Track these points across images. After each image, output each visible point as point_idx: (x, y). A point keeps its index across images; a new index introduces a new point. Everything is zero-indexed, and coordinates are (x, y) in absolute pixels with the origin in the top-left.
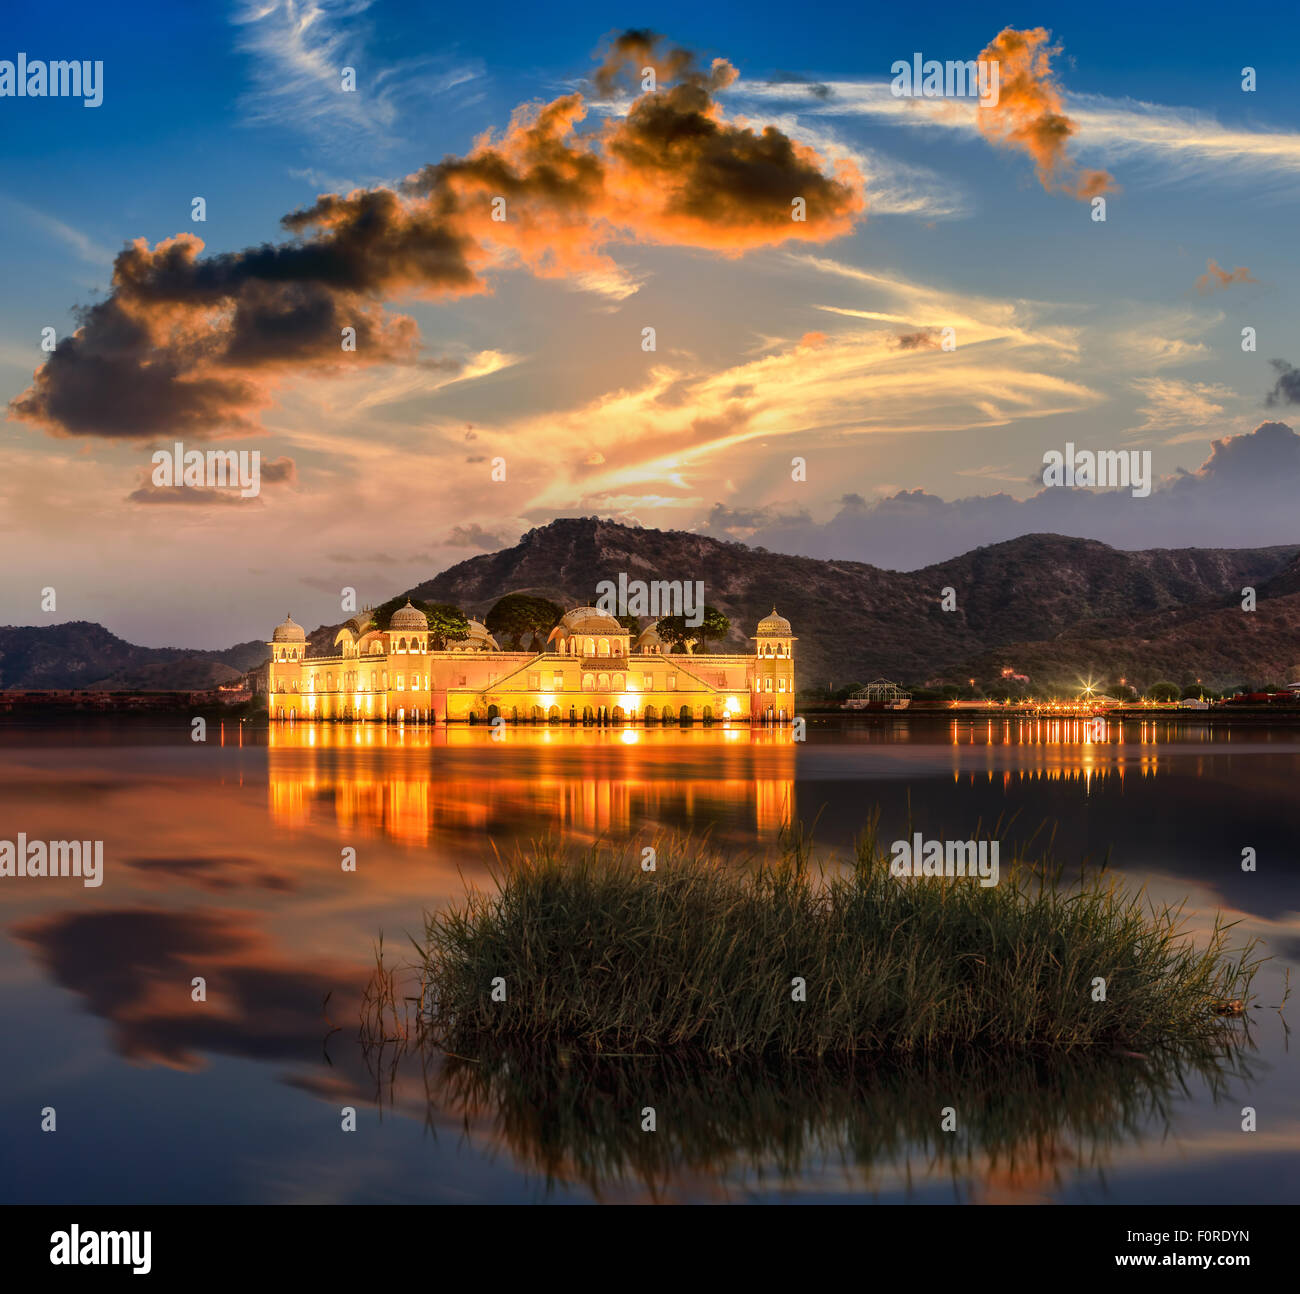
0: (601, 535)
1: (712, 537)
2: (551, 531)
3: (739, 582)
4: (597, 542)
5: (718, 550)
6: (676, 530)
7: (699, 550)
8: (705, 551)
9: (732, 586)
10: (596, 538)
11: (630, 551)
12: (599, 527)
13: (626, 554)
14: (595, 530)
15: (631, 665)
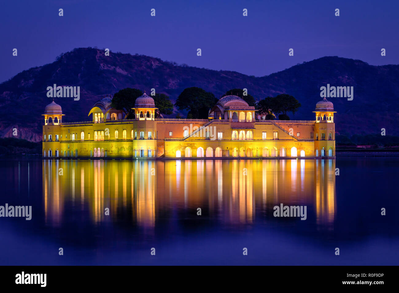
0: (100, 57)
1: (158, 58)
2: (72, 54)
3: (174, 82)
4: (97, 61)
5: (162, 65)
6: (139, 54)
7: (152, 65)
8: (155, 65)
9: (170, 84)
10: (97, 58)
11: (116, 66)
12: (98, 52)
13: (113, 67)
14: (96, 54)
15: (256, 126)
